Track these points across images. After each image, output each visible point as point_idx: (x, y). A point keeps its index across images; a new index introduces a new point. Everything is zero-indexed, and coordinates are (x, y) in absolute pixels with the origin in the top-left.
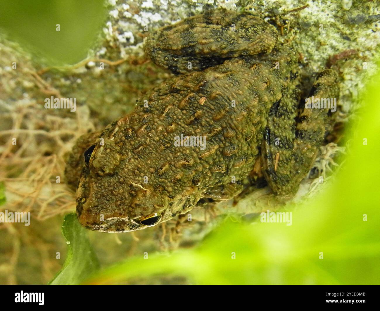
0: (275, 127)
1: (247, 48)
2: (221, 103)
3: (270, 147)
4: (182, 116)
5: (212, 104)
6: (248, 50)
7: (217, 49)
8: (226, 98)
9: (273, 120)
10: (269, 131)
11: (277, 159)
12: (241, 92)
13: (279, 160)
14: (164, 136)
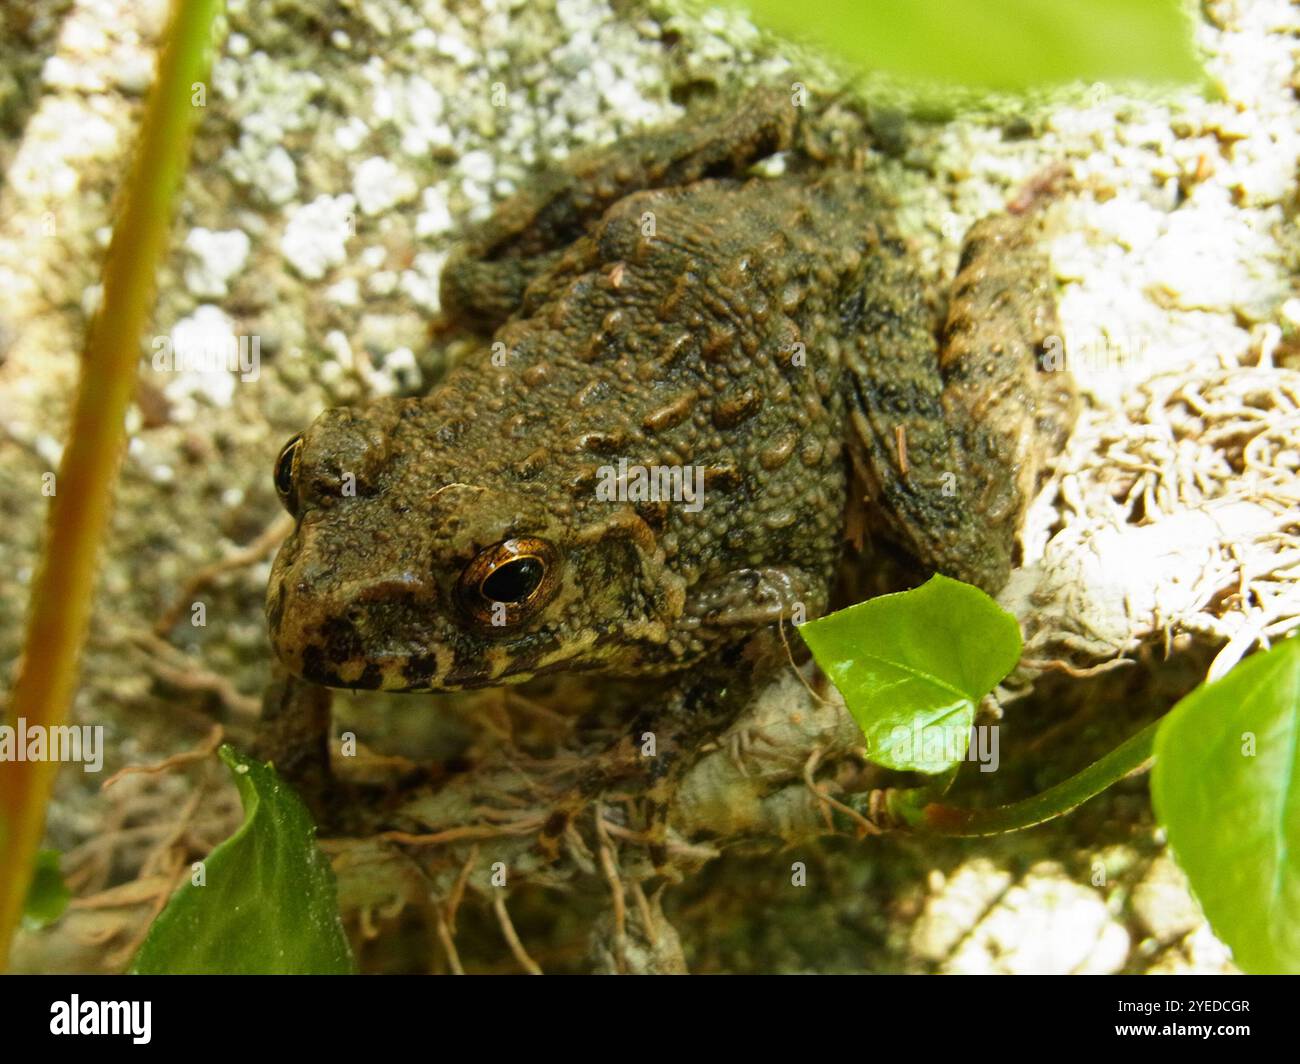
0: (868, 361)
1: (718, 136)
2: (671, 262)
3: (871, 421)
4: (566, 344)
5: (647, 278)
6: (722, 142)
7: (636, 174)
8: (680, 242)
9: (859, 347)
10: (855, 378)
11: (901, 442)
12: (722, 221)
13: (909, 446)
14: (519, 394)
